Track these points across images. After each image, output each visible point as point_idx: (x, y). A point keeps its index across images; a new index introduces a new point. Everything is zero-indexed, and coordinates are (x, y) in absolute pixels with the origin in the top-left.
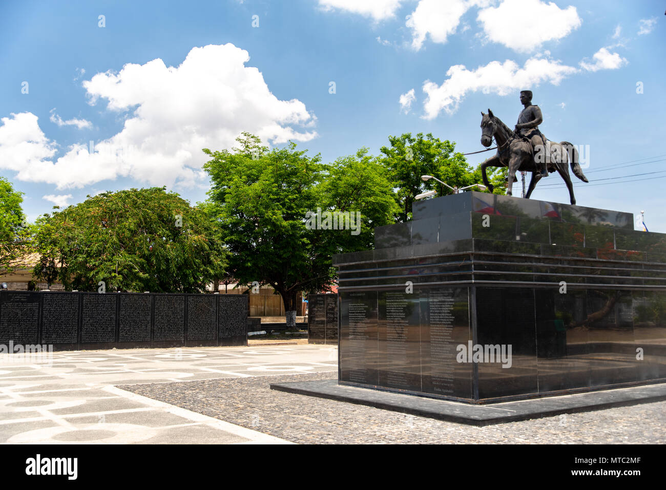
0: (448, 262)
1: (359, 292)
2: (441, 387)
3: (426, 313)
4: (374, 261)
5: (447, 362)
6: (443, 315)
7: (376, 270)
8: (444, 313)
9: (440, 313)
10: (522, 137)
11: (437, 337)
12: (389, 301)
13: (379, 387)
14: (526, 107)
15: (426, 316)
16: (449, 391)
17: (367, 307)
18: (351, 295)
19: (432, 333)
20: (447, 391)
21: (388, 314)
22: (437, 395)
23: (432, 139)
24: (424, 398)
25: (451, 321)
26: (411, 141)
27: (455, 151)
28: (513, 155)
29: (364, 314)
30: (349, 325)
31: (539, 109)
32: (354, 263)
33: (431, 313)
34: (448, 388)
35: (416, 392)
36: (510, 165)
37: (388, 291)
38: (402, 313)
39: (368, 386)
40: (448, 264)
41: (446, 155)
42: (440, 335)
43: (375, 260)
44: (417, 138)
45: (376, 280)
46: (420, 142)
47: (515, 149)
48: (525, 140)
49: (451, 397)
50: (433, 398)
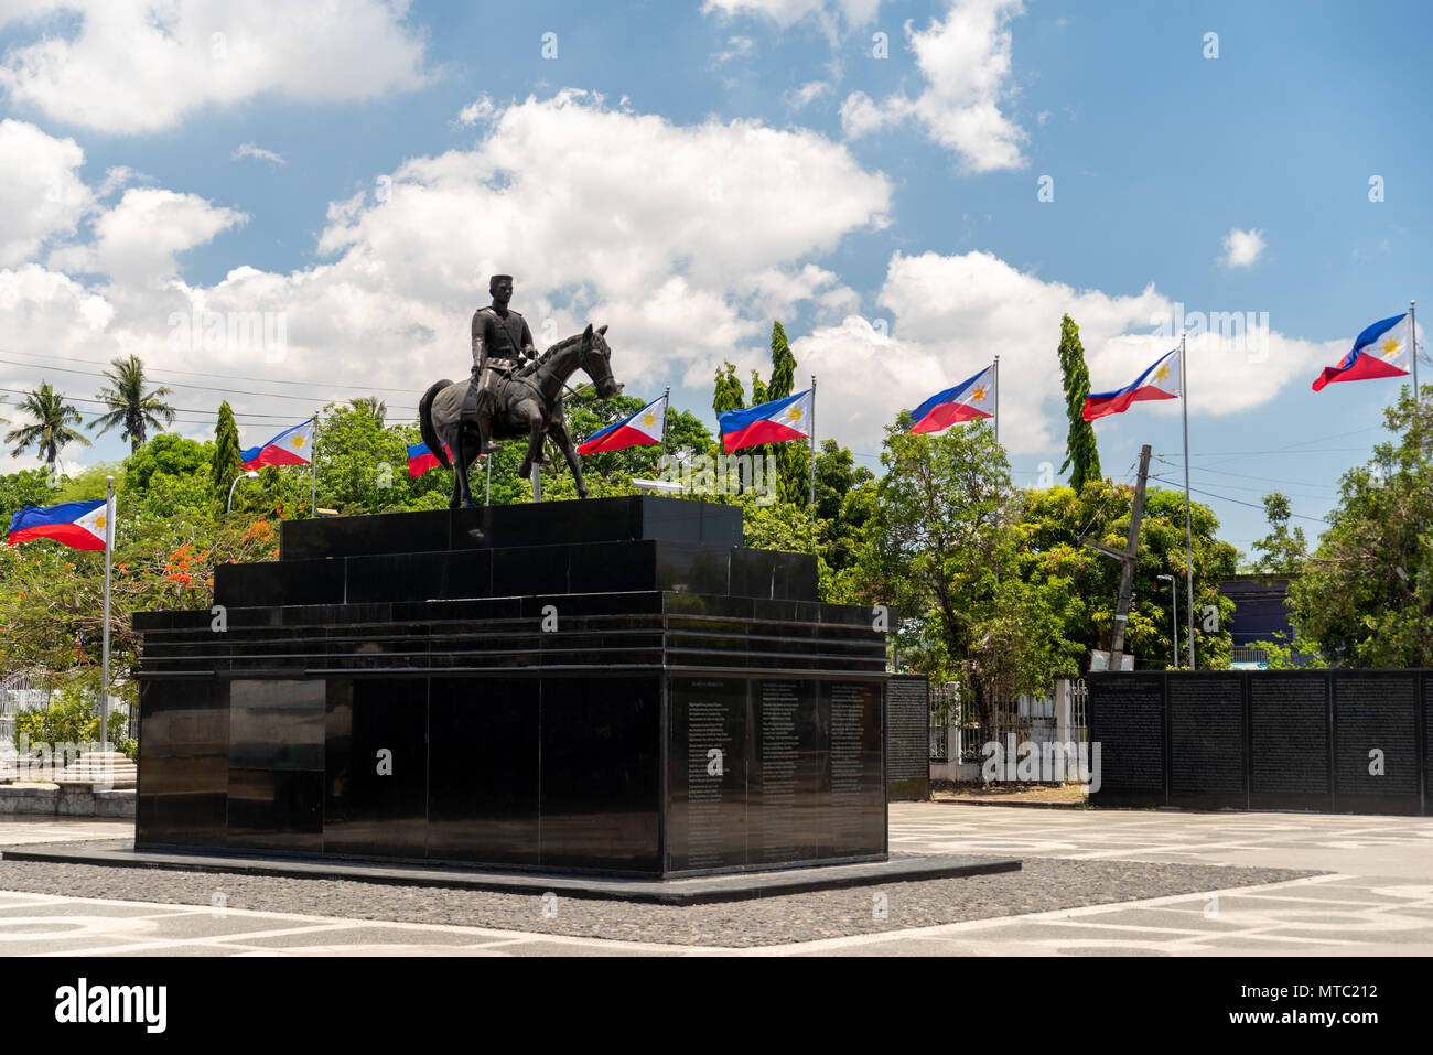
3: (825, 723)
9: (845, 722)
12: (767, 699)
15: (826, 728)
17: (726, 709)
18: (693, 684)
21: (765, 724)
29: (721, 725)
38: (788, 722)
45: (744, 658)
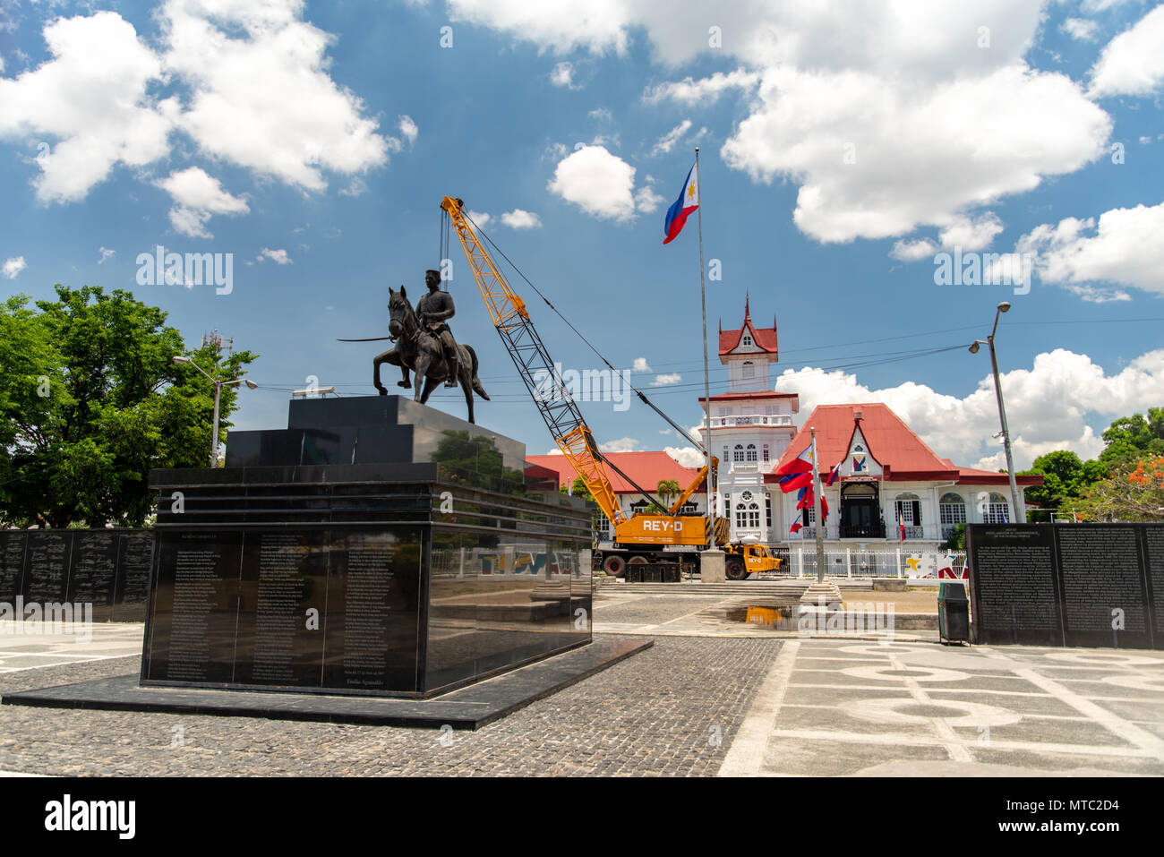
0: (389, 493)
1: (203, 533)
2: (360, 678)
3: (340, 568)
4: (243, 485)
5: (375, 639)
6: (373, 570)
7: (244, 498)
8: (375, 567)
9: (366, 567)
10: (429, 330)
11: (360, 603)
12: (266, 547)
13: (233, 685)
14: (432, 293)
15: (340, 572)
16: (377, 683)
17: (219, 556)
18: (183, 537)
19: (350, 598)
20: (371, 683)
21: (262, 568)
22: (351, 691)
23: (133, 301)
24: (327, 697)
25: (387, 580)
26: (101, 298)
27: (166, 324)
28: (421, 353)
29: (211, 568)
30: (174, 585)
31: (451, 298)
32: (198, 486)
33: (351, 567)
34: (374, 678)
35: (310, 689)
36: (417, 366)
37: (266, 533)
39: (209, 684)
40: (388, 496)
41: (150, 329)
42: (365, 600)
43: (245, 483)
44: (112, 296)
45: (242, 515)
46: (117, 303)
47: (424, 344)
48: (432, 335)
49: (378, 692)
50: (344, 695)
